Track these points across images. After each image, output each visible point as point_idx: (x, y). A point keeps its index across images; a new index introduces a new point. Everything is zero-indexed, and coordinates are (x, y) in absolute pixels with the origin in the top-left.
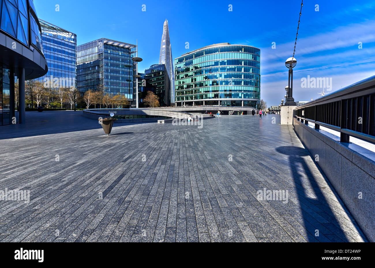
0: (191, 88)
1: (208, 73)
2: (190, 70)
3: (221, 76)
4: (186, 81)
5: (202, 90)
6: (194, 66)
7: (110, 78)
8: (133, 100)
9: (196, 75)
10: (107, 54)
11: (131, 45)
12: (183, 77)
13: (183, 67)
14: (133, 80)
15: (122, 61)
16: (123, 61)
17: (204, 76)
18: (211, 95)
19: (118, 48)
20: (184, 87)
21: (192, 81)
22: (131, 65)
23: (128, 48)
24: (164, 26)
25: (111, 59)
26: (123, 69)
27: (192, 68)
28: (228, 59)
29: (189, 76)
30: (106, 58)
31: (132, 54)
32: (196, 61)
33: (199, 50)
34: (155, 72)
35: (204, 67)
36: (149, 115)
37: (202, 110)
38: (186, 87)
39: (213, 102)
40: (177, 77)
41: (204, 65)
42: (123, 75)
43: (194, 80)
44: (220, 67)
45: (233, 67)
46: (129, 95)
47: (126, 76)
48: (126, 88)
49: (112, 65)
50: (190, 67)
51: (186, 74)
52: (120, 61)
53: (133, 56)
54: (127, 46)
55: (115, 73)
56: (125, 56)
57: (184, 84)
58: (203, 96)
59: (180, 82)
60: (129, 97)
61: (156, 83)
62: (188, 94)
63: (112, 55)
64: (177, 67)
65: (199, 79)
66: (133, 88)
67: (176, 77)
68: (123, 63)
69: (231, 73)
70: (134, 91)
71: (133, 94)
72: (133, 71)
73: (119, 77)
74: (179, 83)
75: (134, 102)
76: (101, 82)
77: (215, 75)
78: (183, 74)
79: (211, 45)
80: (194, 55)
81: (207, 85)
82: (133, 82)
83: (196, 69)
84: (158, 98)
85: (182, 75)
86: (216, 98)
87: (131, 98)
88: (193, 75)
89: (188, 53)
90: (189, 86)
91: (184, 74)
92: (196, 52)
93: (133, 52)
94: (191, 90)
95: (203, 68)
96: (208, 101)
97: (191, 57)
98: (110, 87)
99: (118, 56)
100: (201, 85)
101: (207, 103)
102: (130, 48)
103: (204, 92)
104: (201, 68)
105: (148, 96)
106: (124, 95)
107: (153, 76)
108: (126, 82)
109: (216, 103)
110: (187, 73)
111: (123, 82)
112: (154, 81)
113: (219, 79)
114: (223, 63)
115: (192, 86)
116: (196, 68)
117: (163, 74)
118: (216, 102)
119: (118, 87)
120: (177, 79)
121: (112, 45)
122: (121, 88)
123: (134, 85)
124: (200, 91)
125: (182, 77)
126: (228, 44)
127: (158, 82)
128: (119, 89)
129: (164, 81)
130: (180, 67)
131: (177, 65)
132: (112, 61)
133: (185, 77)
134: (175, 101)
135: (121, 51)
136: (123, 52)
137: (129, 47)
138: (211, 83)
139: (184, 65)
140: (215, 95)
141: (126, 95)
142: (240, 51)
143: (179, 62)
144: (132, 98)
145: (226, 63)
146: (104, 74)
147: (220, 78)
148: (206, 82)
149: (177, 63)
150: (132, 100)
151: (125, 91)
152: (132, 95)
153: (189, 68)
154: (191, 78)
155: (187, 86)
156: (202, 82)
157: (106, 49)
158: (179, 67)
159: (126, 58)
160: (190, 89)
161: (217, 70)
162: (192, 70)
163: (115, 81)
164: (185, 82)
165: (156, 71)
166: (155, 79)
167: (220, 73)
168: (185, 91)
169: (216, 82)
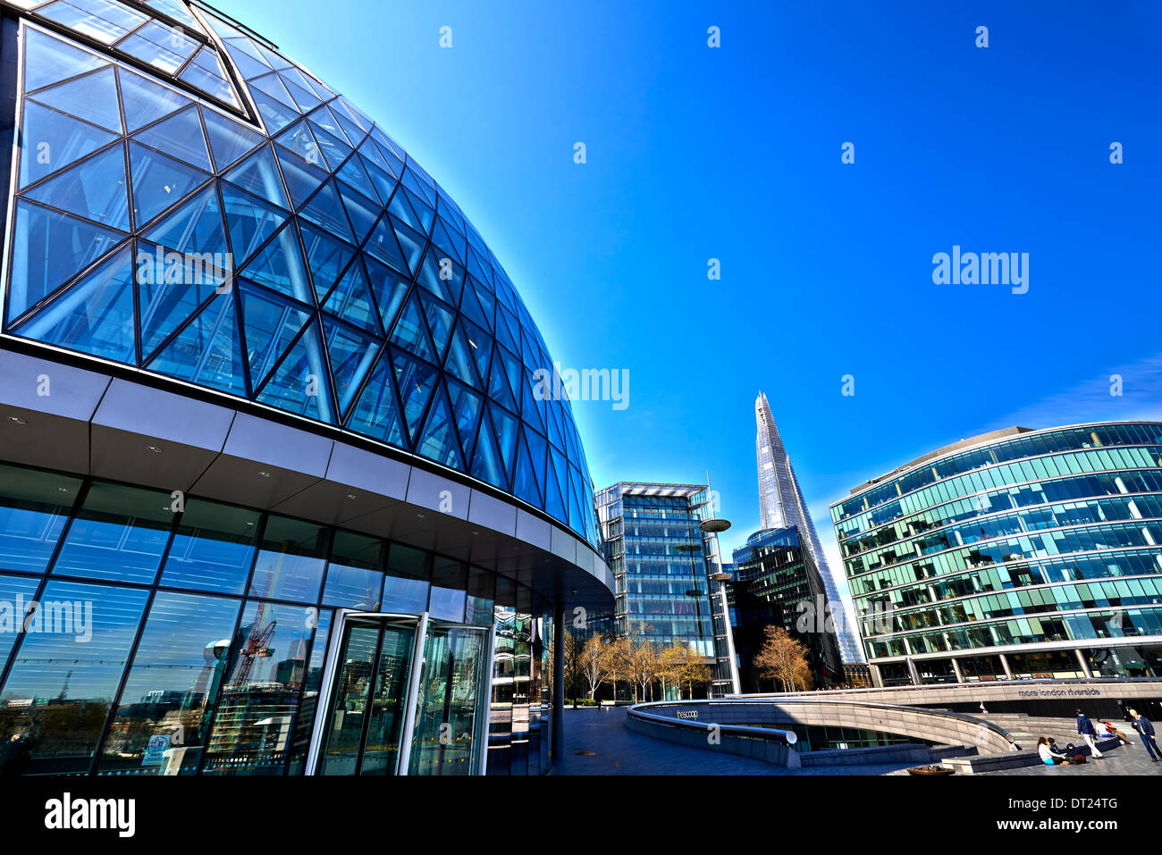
0: (923, 602)
1: (976, 540)
2: (900, 535)
3: (1039, 544)
4: (893, 577)
5: (976, 607)
6: (909, 521)
7: (643, 590)
8: (718, 660)
9: (926, 550)
10: (630, 522)
11: (691, 488)
12: (879, 564)
13: (867, 526)
14: (710, 591)
15: (671, 536)
16: (673, 534)
17: (967, 553)
18: (1025, 625)
19: (657, 501)
20: (893, 600)
21: (919, 575)
22: (698, 542)
23: (684, 498)
24: (757, 411)
25: (641, 535)
26: (677, 560)
27: (905, 530)
28: (1044, 478)
29: (900, 559)
30: (630, 533)
31: (695, 512)
32: (911, 504)
33: (912, 468)
34: (769, 555)
35: (953, 521)
36: (804, 722)
37: (1017, 697)
38: (900, 599)
39: (1049, 656)
40: (853, 563)
41: (951, 514)
42: (679, 579)
43: (925, 571)
44: (1020, 513)
45: (1083, 505)
46: (701, 643)
47: (686, 579)
48: (691, 619)
49: (645, 551)
50: (896, 526)
51: (885, 550)
52: (666, 535)
53: (699, 515)
54: (679, 493)
55: (654, 574)
56: (678, 520)
57: (886, 587)
58: (986, 632)
59: (871, 584)
60: (703, 649)
61: (777, 594)
62: (918, 627)
63: (643, 523)
64: (846, 530)
65: (947, 564)
66: (713, 618)
67: (851, 565)
68: (675, 541)
69: (1081, 528)
70: (718, 626)
71: (715, 639)
72: (706, 561)
73: (666, 586)
74: (867, 586)
75: (719, 668)
76: (619, 606)
77: (1012, 542)
78: (874, 554)
79: (952, 445)
80: (897, 485)
81: (990, 587)
82: (710, 597)
83: (920, 532)
84: (805, 650)
85: (870, 557)
86: (1053, 639)
87: (709, 655)
88: (915, 554)
89: (875, 482)
90: (910, 597)
91: (880, 552)
92: (900, 474)
93: (698, 506)
94: (924, 610)
95: (950, 522)
96: (1023, 654)
97: (889, 492)
98: (643, 619)
99: (658, 523)
100: (962, 587)
101: (1021, 663)
102: (688, 496)
103: (988, 616)
104: (941, 525)
105: (770, 644)
106: (686, 645)
107: (763, 570)
108: (688, 599)
109: (1064, 660)
110: (891, 549)
111: (680, 599)
112: (770, 587)
113: (1034, 558)
114: (1025, 497)
115: (926, 592)
116: (921, 526)
117: (797, 560)
118: (1063, 655)
119: (666, 619)
120: (856, 573)
121: (641, 496)
122: (674, 619)
123: (715, 608)
124: (968, 611)
125: (871, 563)
126: (1021, 430)
127: (784, 588)
128: (670, 624)
129: (806, 585)
130: (857, 530)
131: (844, 524)
132: (644, 540)
133: (883, 563)
134: (871, 657)
135: (666, 507)
136: (670, 511)
137: (686, 494)
138: (1006, 577)
139: (869, 520)
140: (1044, 625)
141: (693, 643)
142: (1087, 446)
143: (848, 515)
144: (711, 653)
145: (1043, 495)
146: (626, 580)
147: (1042, 554)
148: (982, 575)
149: (842, 517)
150: (714, 662)
151: (690, 630)
152: (710, 644)
153: (893, 529)
154: (910, 567)
155: (904, 595)
156: (965, 577)
157: (627, 510)
158: (851, 528)
159: (681, 524)
160: (921, 608)
161: (1011, 525)
162: (907, 534)
163: (656, 598)
164: (890, 581)
165: (770, 551)
166: (773, 578)
167: (1034, 533)
168: (903, 617)
169: (1027, 571)
